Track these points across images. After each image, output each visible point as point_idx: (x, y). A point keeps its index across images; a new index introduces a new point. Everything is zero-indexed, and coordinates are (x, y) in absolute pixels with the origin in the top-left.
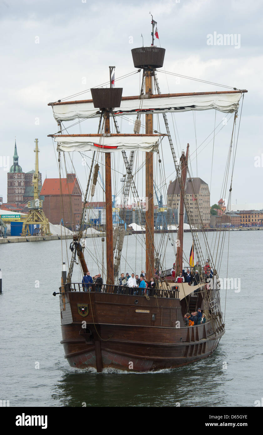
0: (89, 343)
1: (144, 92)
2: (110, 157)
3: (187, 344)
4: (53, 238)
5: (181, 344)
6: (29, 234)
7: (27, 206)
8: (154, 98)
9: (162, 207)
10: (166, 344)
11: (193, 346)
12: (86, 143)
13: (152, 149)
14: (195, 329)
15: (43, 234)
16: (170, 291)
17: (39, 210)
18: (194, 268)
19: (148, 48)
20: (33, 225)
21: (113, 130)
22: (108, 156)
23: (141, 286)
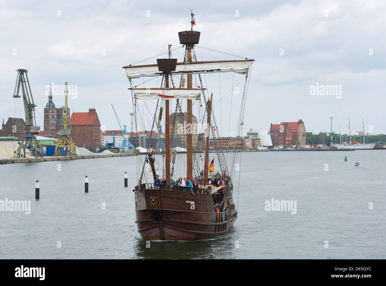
0: (156, 222)
1: (186, 60)
2: (168, 103)
3: (216, 224)
4: (78, 158)
5: (213, 223)
6: (60, 155)
7: (59, 133)
8: (193, 64)
9: (161, 134)
10: (204, 223)
11: (219, 225)
12: (153, 94)
13: (196, 98)
14: (221, 214)
15: (70, 155)
16: (206, 189)
17: (68, 136)
18: (216, 176)
19: (190, 31)
20: (63, 148)
21: (171, 86)
22: (167, 102)
23: (189, 186)
